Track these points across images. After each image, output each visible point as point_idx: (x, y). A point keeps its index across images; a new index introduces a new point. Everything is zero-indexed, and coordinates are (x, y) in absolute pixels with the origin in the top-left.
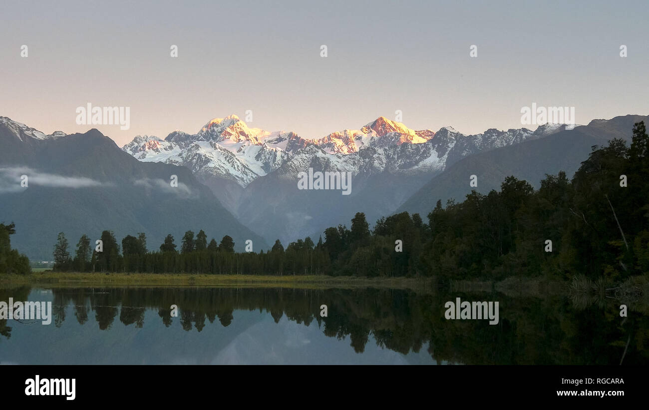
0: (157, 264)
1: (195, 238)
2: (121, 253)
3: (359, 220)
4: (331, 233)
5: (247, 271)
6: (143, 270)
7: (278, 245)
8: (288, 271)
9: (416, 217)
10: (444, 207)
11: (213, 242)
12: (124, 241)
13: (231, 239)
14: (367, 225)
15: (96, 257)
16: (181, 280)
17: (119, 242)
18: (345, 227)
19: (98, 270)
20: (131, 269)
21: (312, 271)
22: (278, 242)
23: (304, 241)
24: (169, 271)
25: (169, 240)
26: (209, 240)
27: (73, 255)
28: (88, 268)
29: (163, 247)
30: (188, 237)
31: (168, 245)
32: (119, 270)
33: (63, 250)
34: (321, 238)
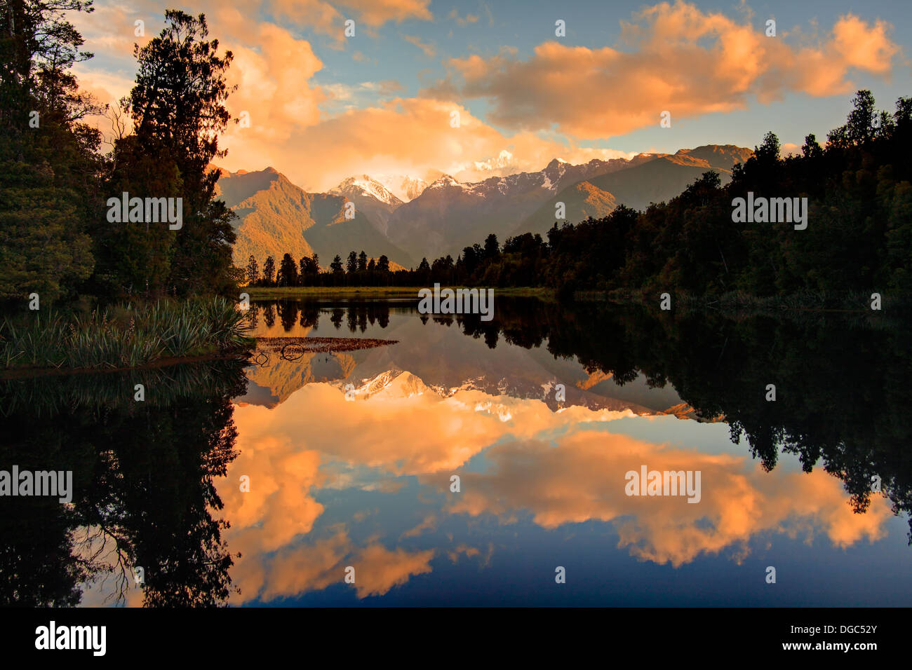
0: (327, 280)
1: (358, 258)
2: (299, 272)
3: (492, 240)
4: (468, 251)
6: (317, 285)
7: (424, 263)
9: (538, 236)
10: (560, 228)
11: (372, 261)
12: (301, 261)
13: (386, 258)
14: (497, 244)
15: (280, 274)
17: (297, 262)
18: (479, 246)
19: (282, 285)
20: (308, 283)
22: (424, 259)
23: (445, 258)
24: (338, 285)
25: (337, 259)
26: (369, 260)
27: (261, 275)
28: (274, 285)
29: (332, 265)
30: (353, 256)
31: (336, 264)
32: (297, 285)
33: (254, 269)
34: (459, 257)
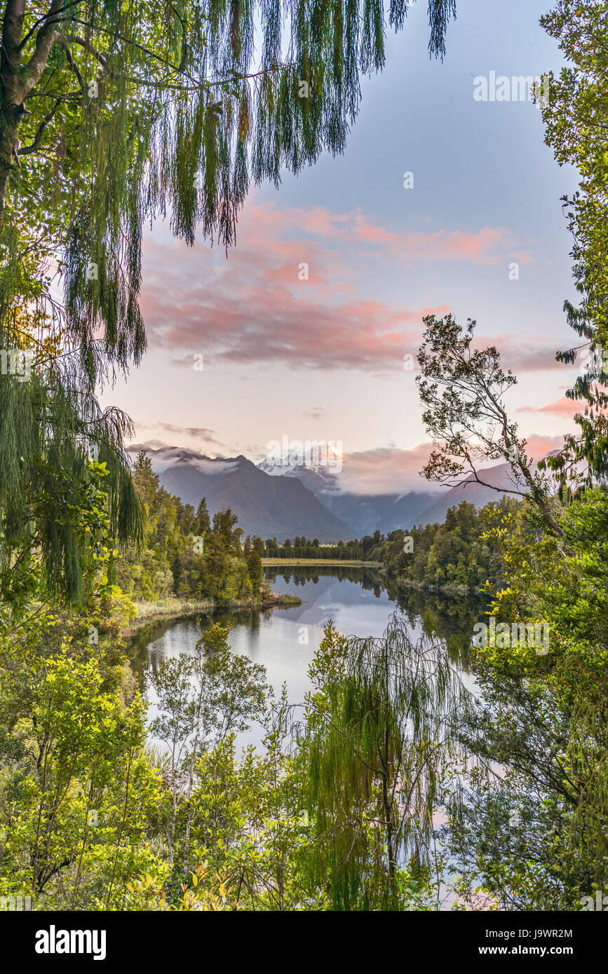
0: (283, 555)
1: (301, 540)
3: (377, 534)
4: (365, 539)
5: (325, 557)
6: (276, 556)
8: (343, 558)
11: (309, 542)
12: (267, 542)
13: (317, 541)
14: (382, 536)
16: (293, 562)
18: (371, 536)
20: (270, 556)
21: (355, 558)
22: (340, 543)
24: (288, 557)
26: (307, 541)
29: (285, 545)
30: (298, 539)
31: (287, 544)
